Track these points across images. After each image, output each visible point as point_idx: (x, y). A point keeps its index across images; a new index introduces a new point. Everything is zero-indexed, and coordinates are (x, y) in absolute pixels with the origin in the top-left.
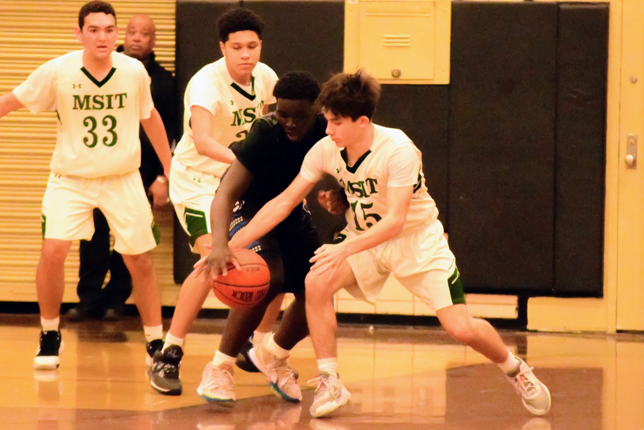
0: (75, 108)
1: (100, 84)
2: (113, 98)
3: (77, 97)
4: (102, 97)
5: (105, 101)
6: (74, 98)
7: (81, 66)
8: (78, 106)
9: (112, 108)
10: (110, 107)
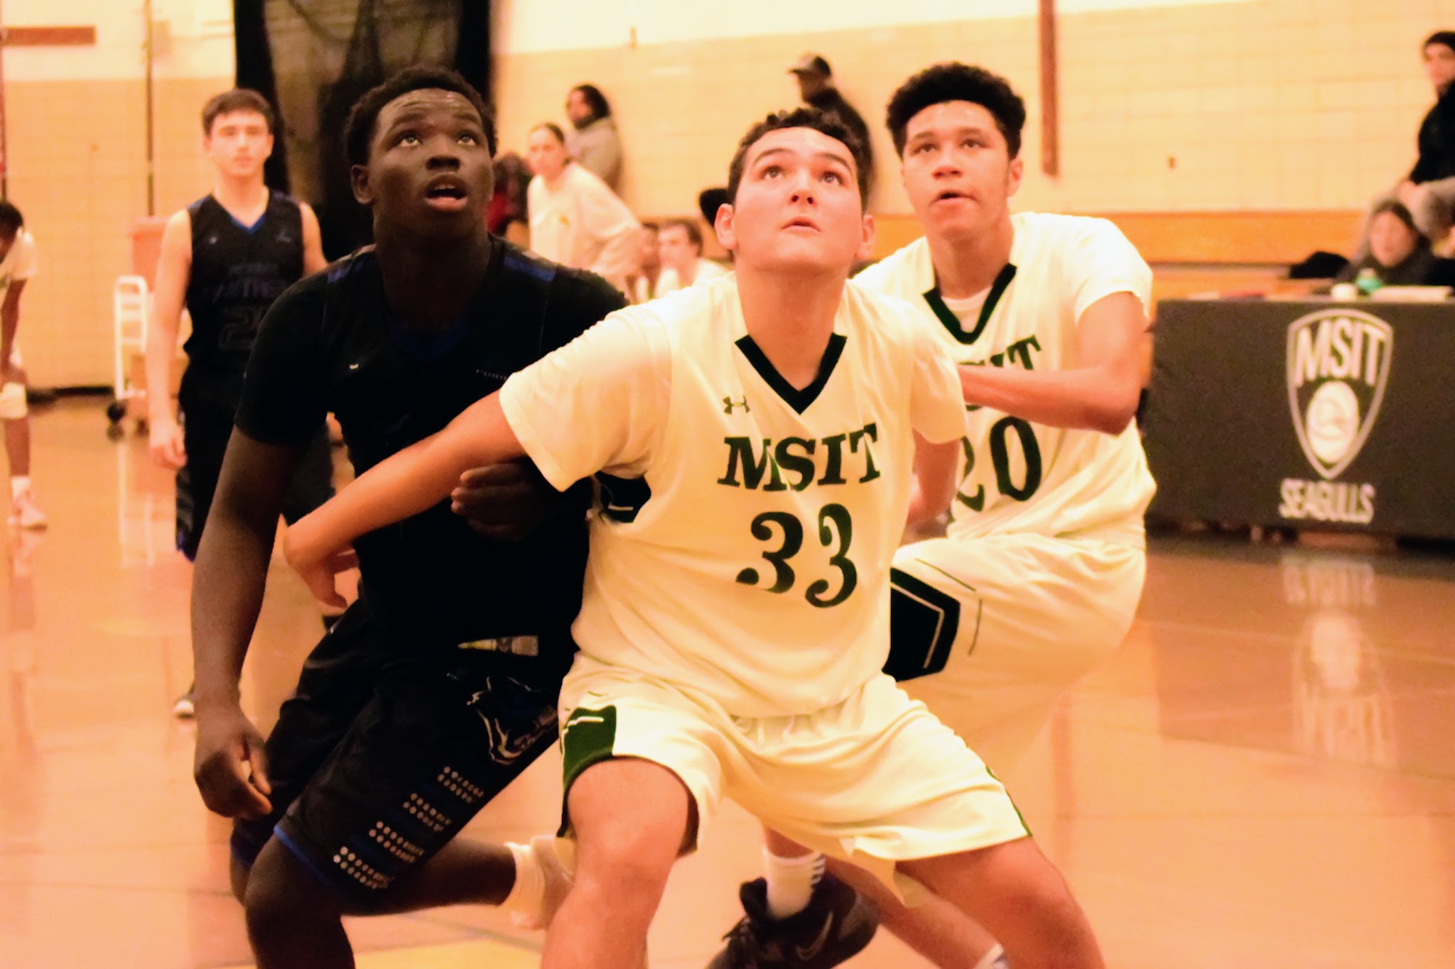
0: (729, 480)
1: (801, 400)
2: (845, 446)
3: (739, 446)
4: (810, 446)
5: (821, 458)
6: (728, 448)
7: (742, 333)
8: (739, 475)
9: (843, 482)
10: (833, 476)
